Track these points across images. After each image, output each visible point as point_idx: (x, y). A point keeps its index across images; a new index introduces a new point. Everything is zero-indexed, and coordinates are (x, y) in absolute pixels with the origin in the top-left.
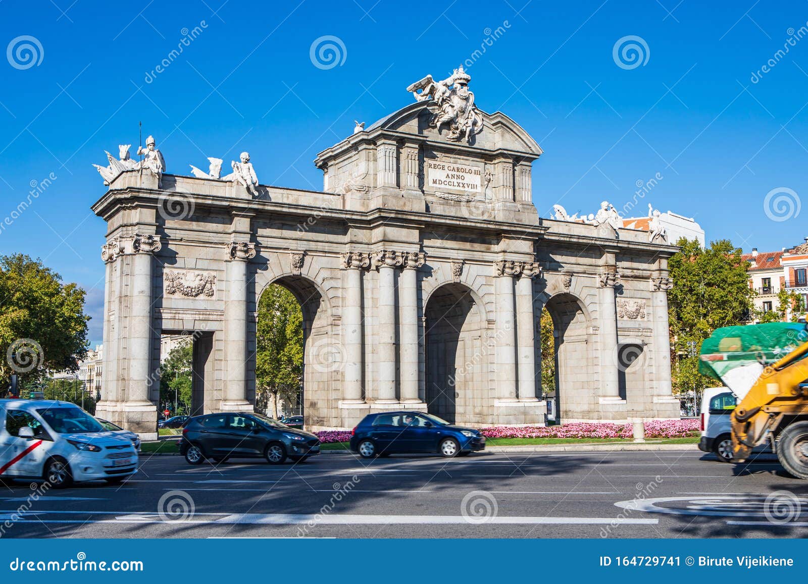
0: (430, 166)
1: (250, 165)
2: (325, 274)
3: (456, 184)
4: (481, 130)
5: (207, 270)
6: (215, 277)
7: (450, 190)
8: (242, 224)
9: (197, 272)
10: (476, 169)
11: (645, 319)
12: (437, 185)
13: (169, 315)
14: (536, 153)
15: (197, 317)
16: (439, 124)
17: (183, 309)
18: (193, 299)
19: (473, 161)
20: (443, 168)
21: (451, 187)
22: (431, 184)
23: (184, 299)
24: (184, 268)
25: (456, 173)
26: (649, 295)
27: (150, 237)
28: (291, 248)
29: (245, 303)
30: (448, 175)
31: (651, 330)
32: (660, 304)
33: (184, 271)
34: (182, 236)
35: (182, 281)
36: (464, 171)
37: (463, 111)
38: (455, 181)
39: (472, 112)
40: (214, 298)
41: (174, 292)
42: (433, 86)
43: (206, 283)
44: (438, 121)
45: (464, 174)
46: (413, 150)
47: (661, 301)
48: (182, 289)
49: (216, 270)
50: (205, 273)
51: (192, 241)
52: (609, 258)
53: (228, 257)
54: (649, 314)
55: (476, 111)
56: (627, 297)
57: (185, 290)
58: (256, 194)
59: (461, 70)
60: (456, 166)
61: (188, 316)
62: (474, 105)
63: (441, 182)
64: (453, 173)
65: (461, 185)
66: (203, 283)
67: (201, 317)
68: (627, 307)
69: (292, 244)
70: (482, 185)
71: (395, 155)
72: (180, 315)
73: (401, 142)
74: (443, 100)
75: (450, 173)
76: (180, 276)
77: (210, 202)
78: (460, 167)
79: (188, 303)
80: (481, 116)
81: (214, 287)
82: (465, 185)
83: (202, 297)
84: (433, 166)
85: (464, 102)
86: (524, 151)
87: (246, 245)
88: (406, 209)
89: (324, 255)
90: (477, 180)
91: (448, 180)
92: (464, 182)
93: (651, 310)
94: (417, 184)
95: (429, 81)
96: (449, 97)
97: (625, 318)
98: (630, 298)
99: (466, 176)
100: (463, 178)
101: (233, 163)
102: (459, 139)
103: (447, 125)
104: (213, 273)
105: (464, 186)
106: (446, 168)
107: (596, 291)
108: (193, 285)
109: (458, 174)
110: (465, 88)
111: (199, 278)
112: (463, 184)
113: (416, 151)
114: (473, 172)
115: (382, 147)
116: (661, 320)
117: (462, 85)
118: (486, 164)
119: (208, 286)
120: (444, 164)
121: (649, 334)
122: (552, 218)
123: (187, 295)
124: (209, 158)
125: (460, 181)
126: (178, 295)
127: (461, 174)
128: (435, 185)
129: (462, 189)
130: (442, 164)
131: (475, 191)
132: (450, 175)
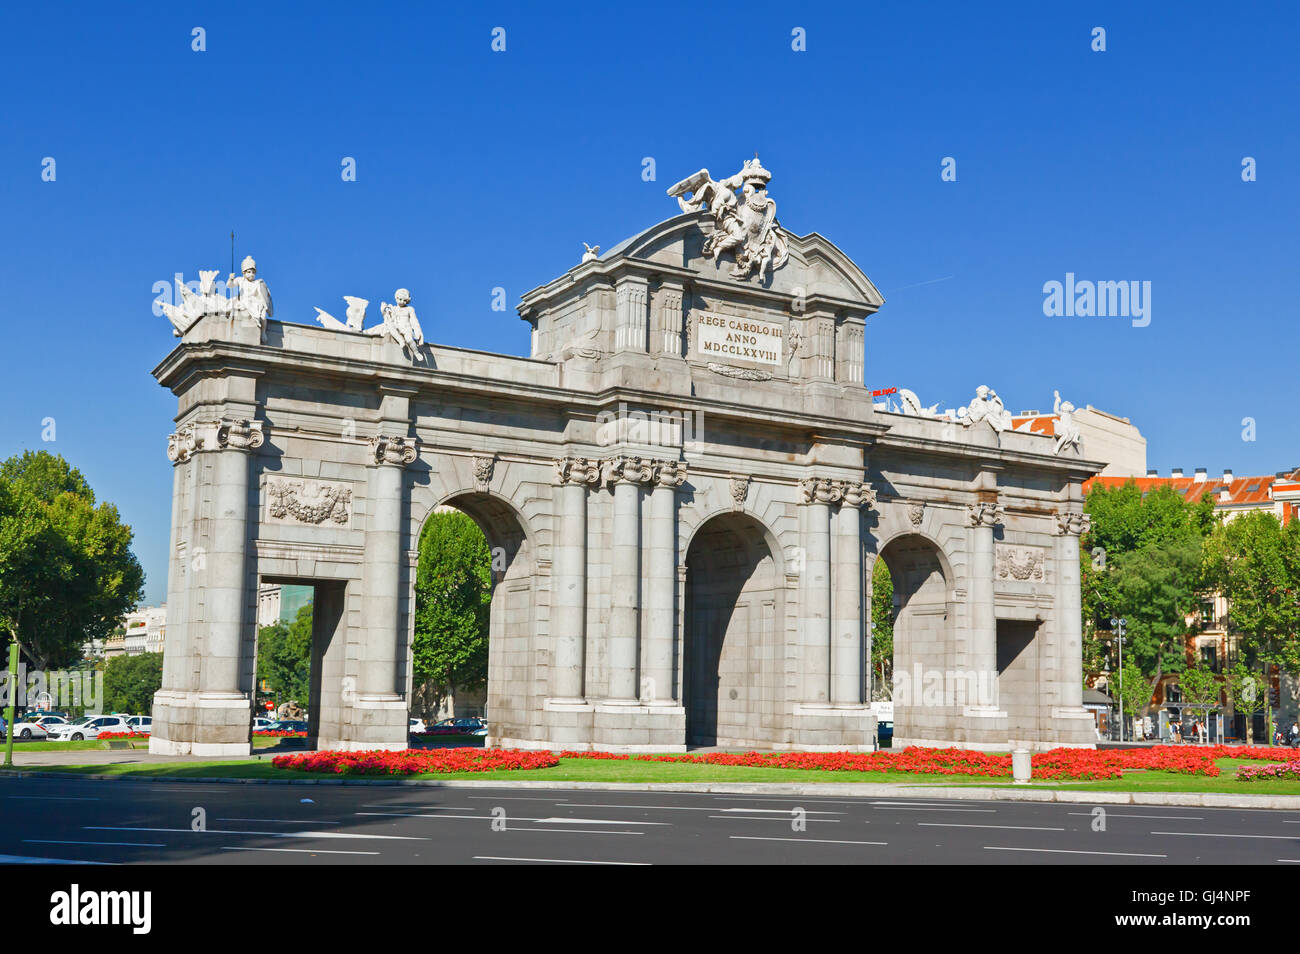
0: (701, 319)
1: (410, 309)
2: (528, 491)
3: (742, 351)
4: (785, 263)
5: (338, 480)
6: (350, 492)
7: (732, 359)
8: (396, 406)
9: (322, 483)
10: (776, 326)
11: (1043, 580)
12: (712, 353)
13: (275, 552)
14: (874, 303)
15: (320, 556)
16: (717, 252)
17: (298, 543)
18: (313, 527)
19: (770, 313)
20: (722, 324)
21: (735, 356)
22: (701, 349)
23: (298, 526)
24: (301, 476)
25: (742, 333)
26: (1049, 541)
27: (246, 424)
28: (474, 448)
29: (398, 536)
30: (729, 336)
31: (1051, 598)
32: (1068, 556)
33: (300, 481)
34: (299, 424)
35: (297, 497)
36: (756, 330)
37: (757, 231)
38: (741, 345)
39: (772, 232)
40: (348, 525)
41: (282, 515)
42: (709, 188)
43: (336, 501)
44: (716, 246)
45: (755, 335)
46: (674, 294)
47: (1069, 552)
48: (297, 510)
49: (352, 481)
50: (335, 485)
51: (315, 432)
52: (986, 480)
53: (372, 460)
54: (1048, 573)
55: (778, 230)
56: (1014, 544)
57: (302, 511)
58: (420, 357)
59: (756, 161)
60: (742, 321)
61: (306, 554)
62: (775, 220)
63: (717, 347)
64: (738, 332)
65: (751, 353)
66: (331, 501)
67: (327, 555)
68: (1014, 560)
69: (476, 442)
70: (783, 354)
71: (645, 301)
72: (292, 553)
73: (656, 279)
74: (726, 212)
75: (733, 333)
76: (295, 489)
77: (343, 369)
78: (750, 322)
79: (308, 533)
80: (785, 239)
81: (349, 508)
82: (757, 354)
83: (328, 523)
84: (705, 321)
85: (759, 216)
86: (853, 299)
87: (401, 441)
88: (660, 389)
89: (527, 461)
90: (775, 345)
91: (729, 344)
92: (755, 347)
93: (1051, 565)
94: (678, 349)
95: (703, 180)
96: (735, 207)
97: (1010, 577)
98: (1019, 544)
99: (760, 338)
100: (753, 341)
101: (383, 305)
102: (747, 277)
103: (732, 253)
104: (348, 486)
105: (754, 355)
106: (727, 324)
107: (962, 533)
108: (314, 504)
109: (746, 334)
110: (763, 193)
111: (325, 492)
112: (754, 352)
113: (680, 295)
114: (771, 331)
115: (624, 286)
116: (1068, 582)
117: (758, 187)
118: (791, 319)
119: (339, 506)
120: (724, 317)
121: (1047, 605)
122: (897, 411)
123: (304, 520)
124: (345, 298)
125: (748, 346)
126: (290, 519)
127: (750, 334)
128: (707, 352)
129: (751, 359)
130: (720, 317)
131: (772, 362)
132: (733, 336)
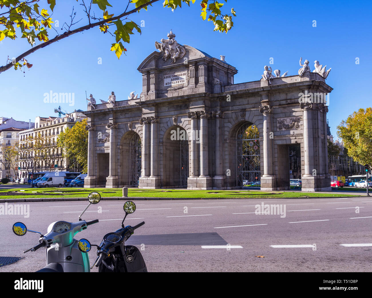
0: (165, 78)
3: (175, 82)
4: (185, 54)
5: (107, 133)
10: (184, 73)
11: (299, 128)
19: (182, 69)
20: (170, 77)
22: (165, 85)
25: (175, 77)
30: (172, 79)
37: (173, 50)
39: (178, 48)
41: (100, 142)
46: (152, 74)
55: (180, 47)
57: (102, 140)
58: (114, 105)
60: (175, 74)
62: (178, 44)
63: (169, 83)
64: (174, 78)
67: (106, 148)
68: (285, 123)
69: (128, 120)
70: (186, 79)
71: (146, 79)
72: (102, 149)
75: (173, 78)
83: (106, 142)
85: (173, 46)
88: (148, 99)
90: (184, 78)
91: (172, 82)
92: (178, 80)
93: (302, 122)
96: (165, 46)
97: (283, 129)
105: (178, 82)
106: (171, 76)
108: (104, 138)
110: (172, 39)
111: (106, 136)
114: (183, 74)
118: (188, 69)
119: (108, 138)
120: (170, 75)
123: (103, 142)
127: (177, 77)
128: (167, 85)
129: (178, 84)
130: (169, 75)
131: (184, 83)
132: (173, 79)
